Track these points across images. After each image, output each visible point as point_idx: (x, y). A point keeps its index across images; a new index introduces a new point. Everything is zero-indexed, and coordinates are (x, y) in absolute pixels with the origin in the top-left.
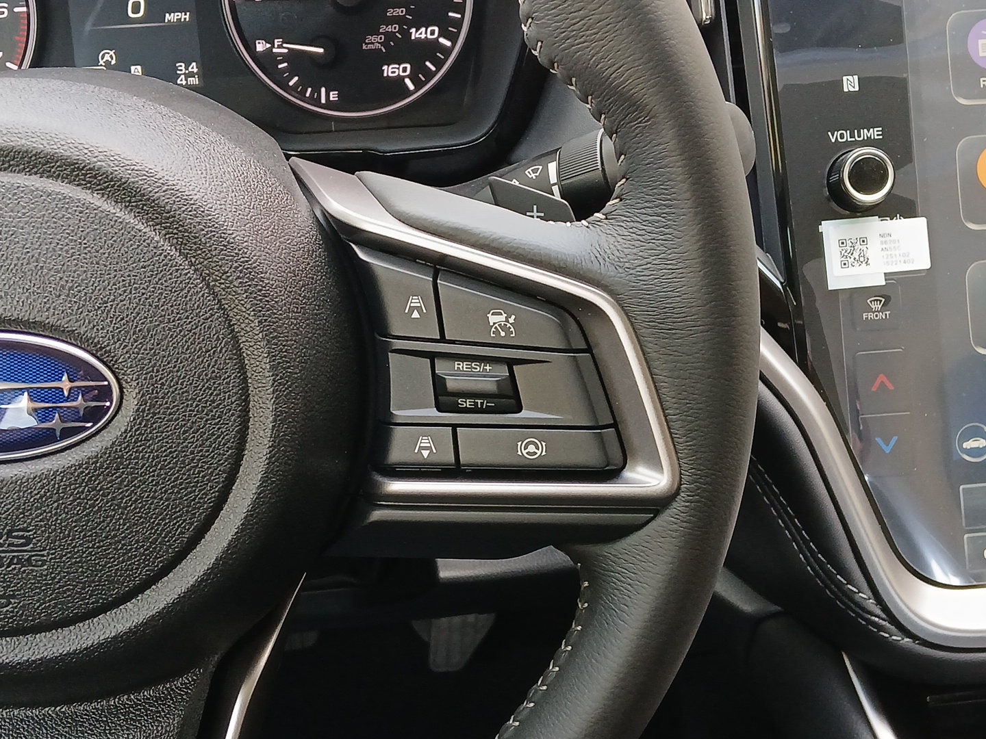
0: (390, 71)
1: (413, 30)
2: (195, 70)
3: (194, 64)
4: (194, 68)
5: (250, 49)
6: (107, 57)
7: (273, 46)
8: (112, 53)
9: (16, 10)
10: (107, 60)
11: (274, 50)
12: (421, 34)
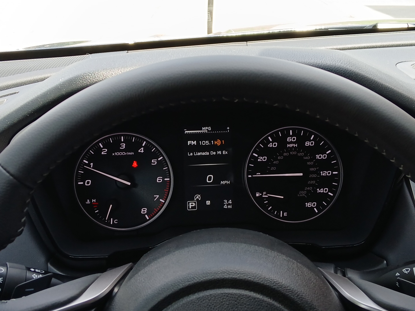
0: (308, 205)
1: (318, 189)
2: (231, 203)
3: (231, 200)
4: (230, 202)
5: (254, 196)
6: (197, 197)
7: (263, 195)
8: (199, 196)
9: (165, 179)
10: (197, 199)
11: (263, 196)
12: (321, 191)
